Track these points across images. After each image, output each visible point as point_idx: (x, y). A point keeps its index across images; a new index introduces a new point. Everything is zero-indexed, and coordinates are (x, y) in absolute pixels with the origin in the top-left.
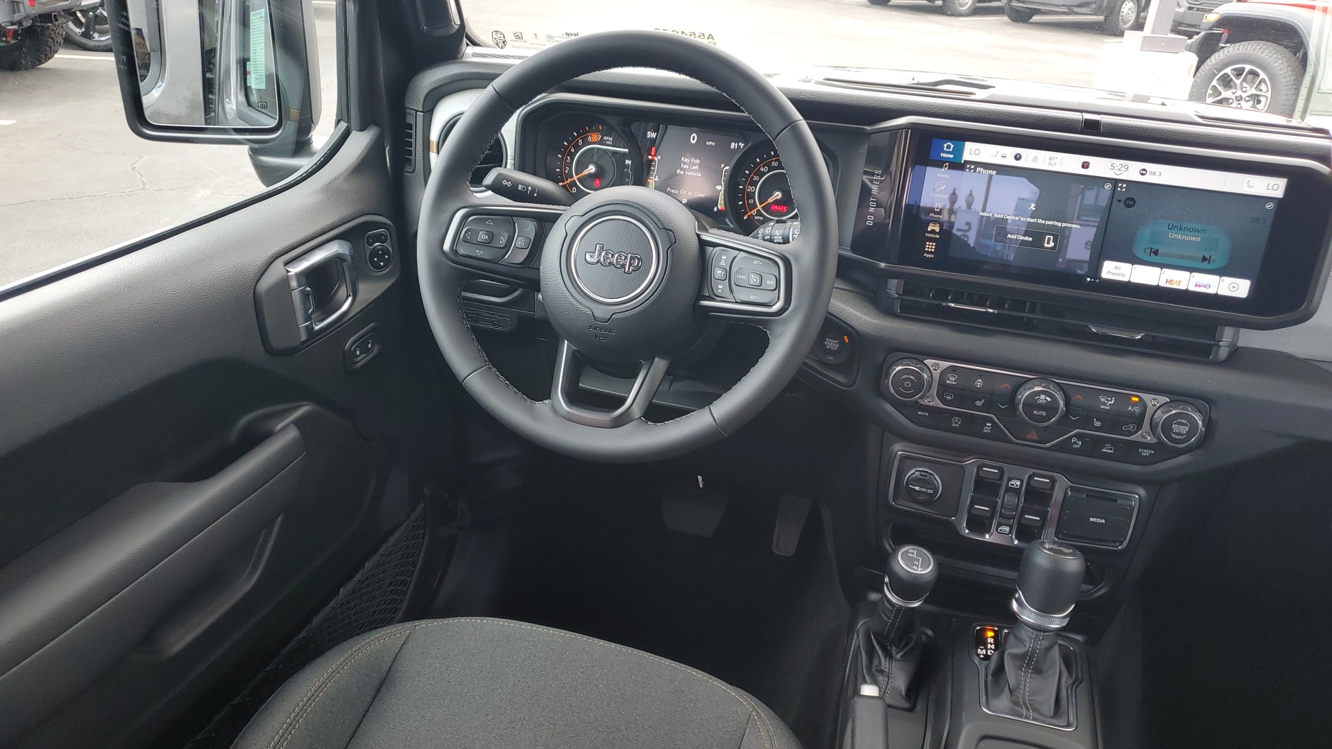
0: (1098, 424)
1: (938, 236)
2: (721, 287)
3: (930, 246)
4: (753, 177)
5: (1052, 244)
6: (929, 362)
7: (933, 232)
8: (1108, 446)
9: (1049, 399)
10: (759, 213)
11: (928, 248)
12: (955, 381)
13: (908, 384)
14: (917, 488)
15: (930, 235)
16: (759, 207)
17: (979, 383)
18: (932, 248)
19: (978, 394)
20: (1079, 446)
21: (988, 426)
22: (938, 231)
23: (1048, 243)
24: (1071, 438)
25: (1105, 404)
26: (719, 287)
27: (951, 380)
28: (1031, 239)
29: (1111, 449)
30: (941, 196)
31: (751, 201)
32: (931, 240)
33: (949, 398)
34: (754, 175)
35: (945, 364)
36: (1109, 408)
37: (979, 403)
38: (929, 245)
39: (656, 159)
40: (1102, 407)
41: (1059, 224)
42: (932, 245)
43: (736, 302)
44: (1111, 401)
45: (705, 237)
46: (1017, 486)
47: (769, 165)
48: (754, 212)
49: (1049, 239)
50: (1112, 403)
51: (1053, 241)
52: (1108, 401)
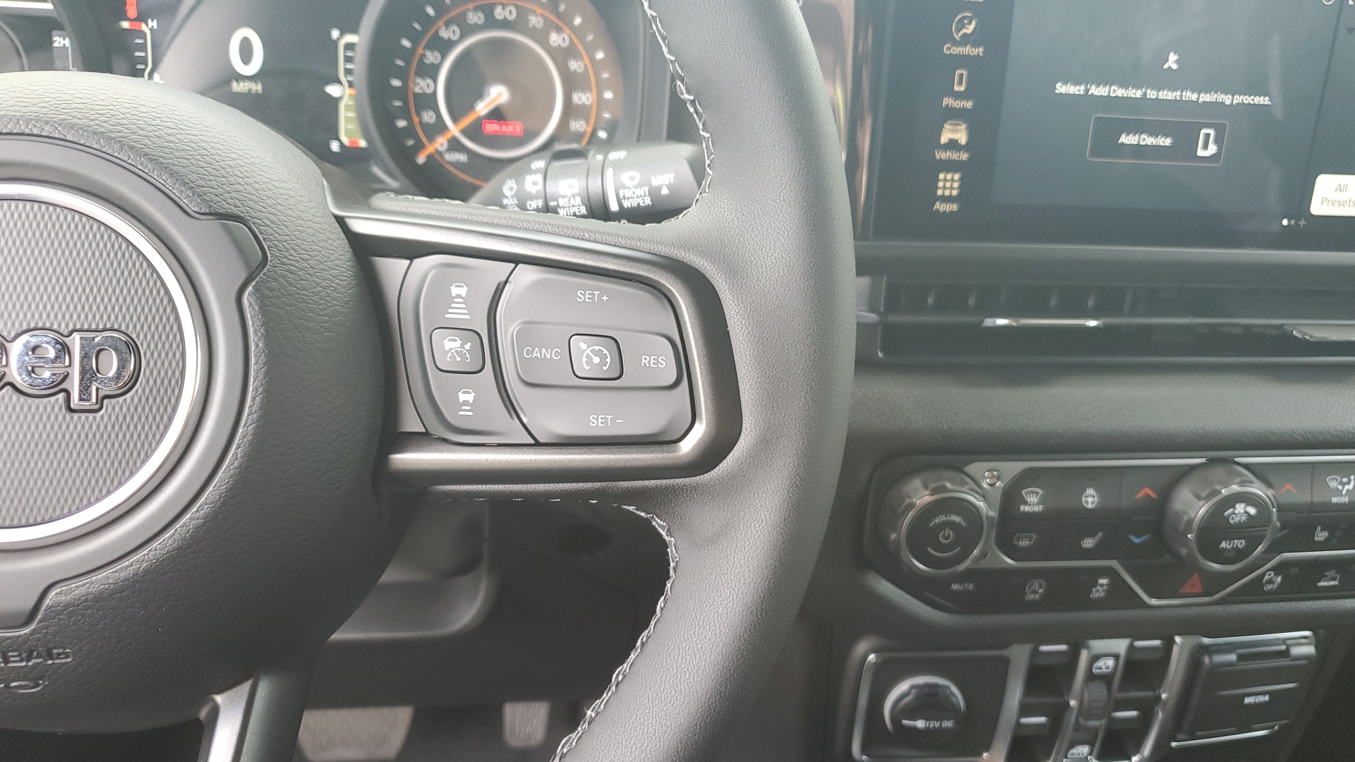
0: (1321, 536)
1: (964, 156)
2: (470, 398)
3: (949, 184)
4: (423, 56)
5: (1212, 149)
6: (975, 468)
7: (953, 145)
8: (1332, 573)
9: (1252, 511)
10: (455, 145)
11: (944, 188)
12: (1038, 504)
13: (947, 536)
14: (920, 724)
15: (942, 155)
16: (454, 130)
17: (1090, 499)
18: (952, 188)
19: (1088, 522)
20: (1275, 586)
21: (1102, 585)
22: (963, 141)
23: (1206, 147)
24: (1264, 574)
25: (1339, 493)
26: (462, 397)
27: (1033, 502)
28: (1168, 142)
29: (1334, 579)
30: (967, 50)
31: (429, 117)
32: (950, 166)
33: (1024, 543)
34: (424, 48)
35: (1013, 468)
36: (1346, 500)
37: (1088, 543)
38: (945, 180)
39: (144, 27)
40: (1335, 500)
41: (1227, 99)
42: (953, 180)
43: (537, 444)
44: (1349, 483)
45: (363, 225)
46: (1107, 668)
47: (461, 21)
48: (441, 143)
49: (1208, 135)
50: (1351, 487)
51: (1216, 142)
52: (1344, 484)
